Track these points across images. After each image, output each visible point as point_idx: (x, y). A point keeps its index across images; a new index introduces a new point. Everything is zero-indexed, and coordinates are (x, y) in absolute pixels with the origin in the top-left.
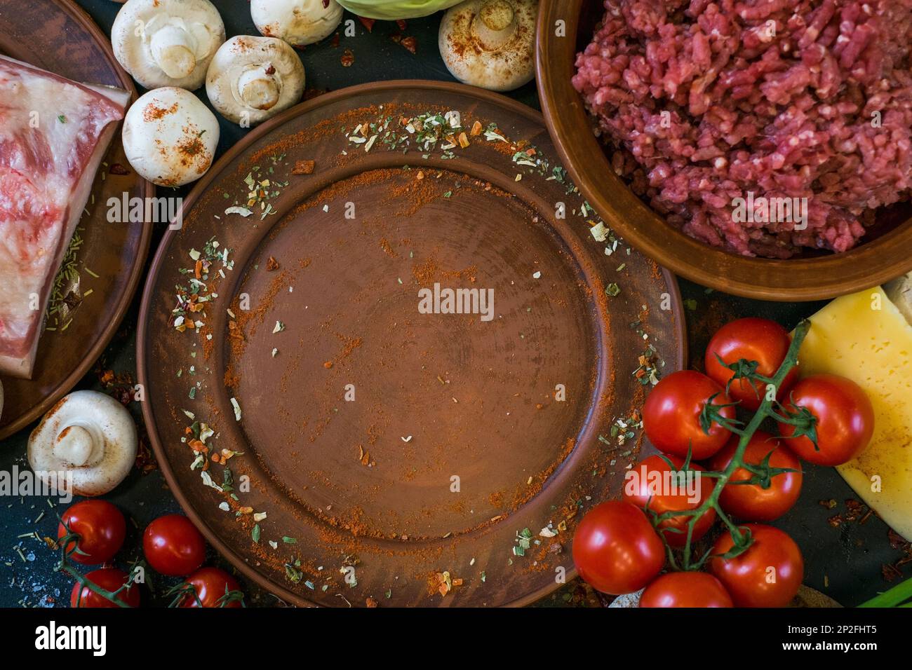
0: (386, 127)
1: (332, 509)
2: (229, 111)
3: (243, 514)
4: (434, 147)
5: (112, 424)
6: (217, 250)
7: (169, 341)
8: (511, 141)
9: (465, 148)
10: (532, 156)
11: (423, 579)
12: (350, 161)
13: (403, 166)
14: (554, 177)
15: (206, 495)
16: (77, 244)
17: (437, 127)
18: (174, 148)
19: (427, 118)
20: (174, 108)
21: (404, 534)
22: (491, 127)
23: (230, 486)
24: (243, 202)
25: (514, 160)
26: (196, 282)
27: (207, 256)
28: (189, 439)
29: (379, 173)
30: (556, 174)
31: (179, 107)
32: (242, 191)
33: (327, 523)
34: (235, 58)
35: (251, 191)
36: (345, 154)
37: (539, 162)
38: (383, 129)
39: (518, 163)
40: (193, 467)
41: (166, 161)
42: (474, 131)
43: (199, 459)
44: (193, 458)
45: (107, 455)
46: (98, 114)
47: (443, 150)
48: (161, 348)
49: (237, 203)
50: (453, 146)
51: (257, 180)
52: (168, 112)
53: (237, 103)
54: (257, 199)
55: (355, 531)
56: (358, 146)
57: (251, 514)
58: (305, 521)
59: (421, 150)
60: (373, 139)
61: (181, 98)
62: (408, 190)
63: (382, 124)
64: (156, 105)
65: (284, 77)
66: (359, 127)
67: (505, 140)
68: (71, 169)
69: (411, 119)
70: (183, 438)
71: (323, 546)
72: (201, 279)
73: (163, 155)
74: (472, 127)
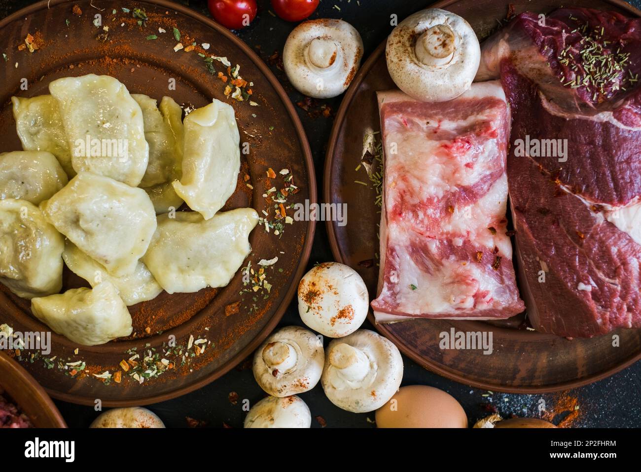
0: (184, 357)
1: (130, 70)
2: (298, 333)
3: (191, 45)
4: (144, 354)
5: (305, 78)
6: (274, 229)
7: (286, 152)
8: (91, 376)
9: (122, 360)
10: (72, 369)
11: (47, 42)
12: (201, 324)
13: (163, 333)
14: (51, 360)
15: (222, 50)
16: (379, 200)
17: (146, 369)
18: (323, 292)
19: (156, 373)
20: (334, 322)
21: (73, 69)
22: (108, 382)
23: (206, 62)
24: (267, 270)
25: (84, 363)
26: (281, 201)
27: (280, 222)
28: (248, 86)
29: (178, 322)
30: (51, 363)
31: (330, 323)
32: (271, 277)
33: (130, 58)
34: (304, 373)
35: (265, 279)
36: (206, 329)
37: (66, 368)
38: (185, 355)
39: (80, 362)
40: (238, 67)
41: (327, 281)
42: (119, 375)
43: (236, 73)
44: (240, 73)
45: (301, 55)
46: (389, 300)
47: (137, 354)
48: (290, 145)
49: (272, 268)
50: (131, 359)
51: (263, 289)
52: (336, 317)
53: (294, 341)
54: (258, 275)
55: (108, 60)
56: (199, 337)
57: (185, 47)
58: (145, 55)
59: (153, 349)
60: (190, 346)
61: (332, 330)
62: (154, 317)
63: (187, 358)
64: (347, 319)
65: (266, 371)
66: (202, 351)
67: (95, 375)
68: (394, 253)
69: (167, 369)
70: (253, 85)
71: (126, 41)
72: (279, 203)
73: (329, 285)
74: (122, 377)
